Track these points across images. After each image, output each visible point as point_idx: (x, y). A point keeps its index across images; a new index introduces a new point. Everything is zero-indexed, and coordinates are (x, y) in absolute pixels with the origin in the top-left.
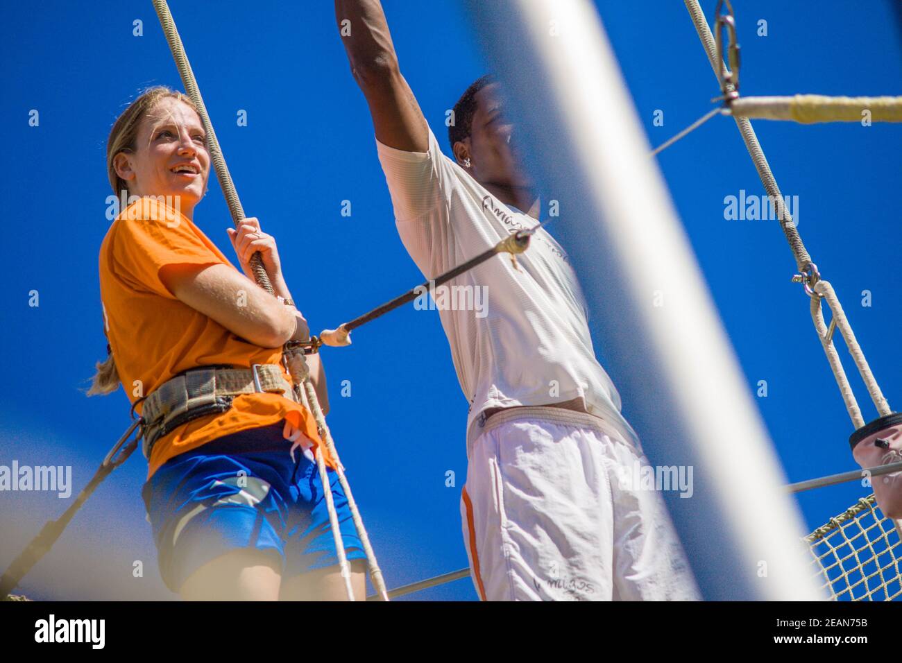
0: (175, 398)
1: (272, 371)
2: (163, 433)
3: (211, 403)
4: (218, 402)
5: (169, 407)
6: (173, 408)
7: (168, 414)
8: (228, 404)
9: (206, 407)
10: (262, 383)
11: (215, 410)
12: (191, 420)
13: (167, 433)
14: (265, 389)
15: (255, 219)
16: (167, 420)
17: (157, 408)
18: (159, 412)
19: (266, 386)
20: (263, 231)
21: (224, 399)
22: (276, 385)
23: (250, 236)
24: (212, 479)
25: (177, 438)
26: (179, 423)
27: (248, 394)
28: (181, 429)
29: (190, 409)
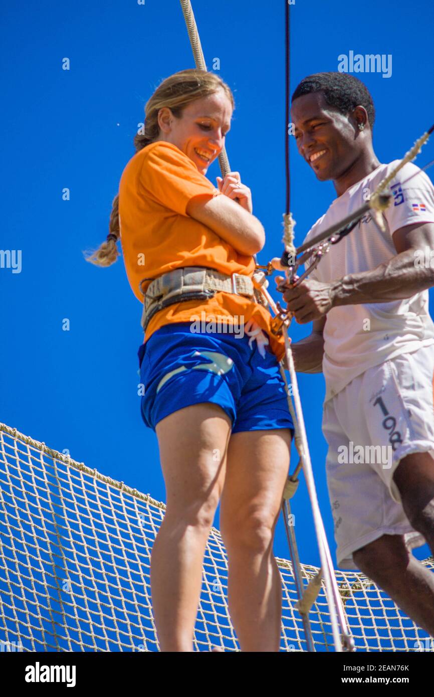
0: (173, 284)
1: (246, 281)
2: (160, 307)
3: (200, 291)
4: (204, 292)
5: (168, 289)
6: (170, 291)
7: (166, 294)
8: (212, 294)
9: (195, 293)
10: (238, 287)
11: (201, 297)
12: (182, 301)
13: (163, 308)
14: (239, 292)
15: (237, 174)
16: (164, 299)
17: (158, 289)
18: (159, 292)
19: (240, 290)
20: (242, 182)
21: (209, 291)
22: (247, 291)
23: (232, 185)
24: (193, 350)
25: (171, 312)
26: (173, 302)
27: (226, 293)
28: (175, 306)
29: (184, 293)
